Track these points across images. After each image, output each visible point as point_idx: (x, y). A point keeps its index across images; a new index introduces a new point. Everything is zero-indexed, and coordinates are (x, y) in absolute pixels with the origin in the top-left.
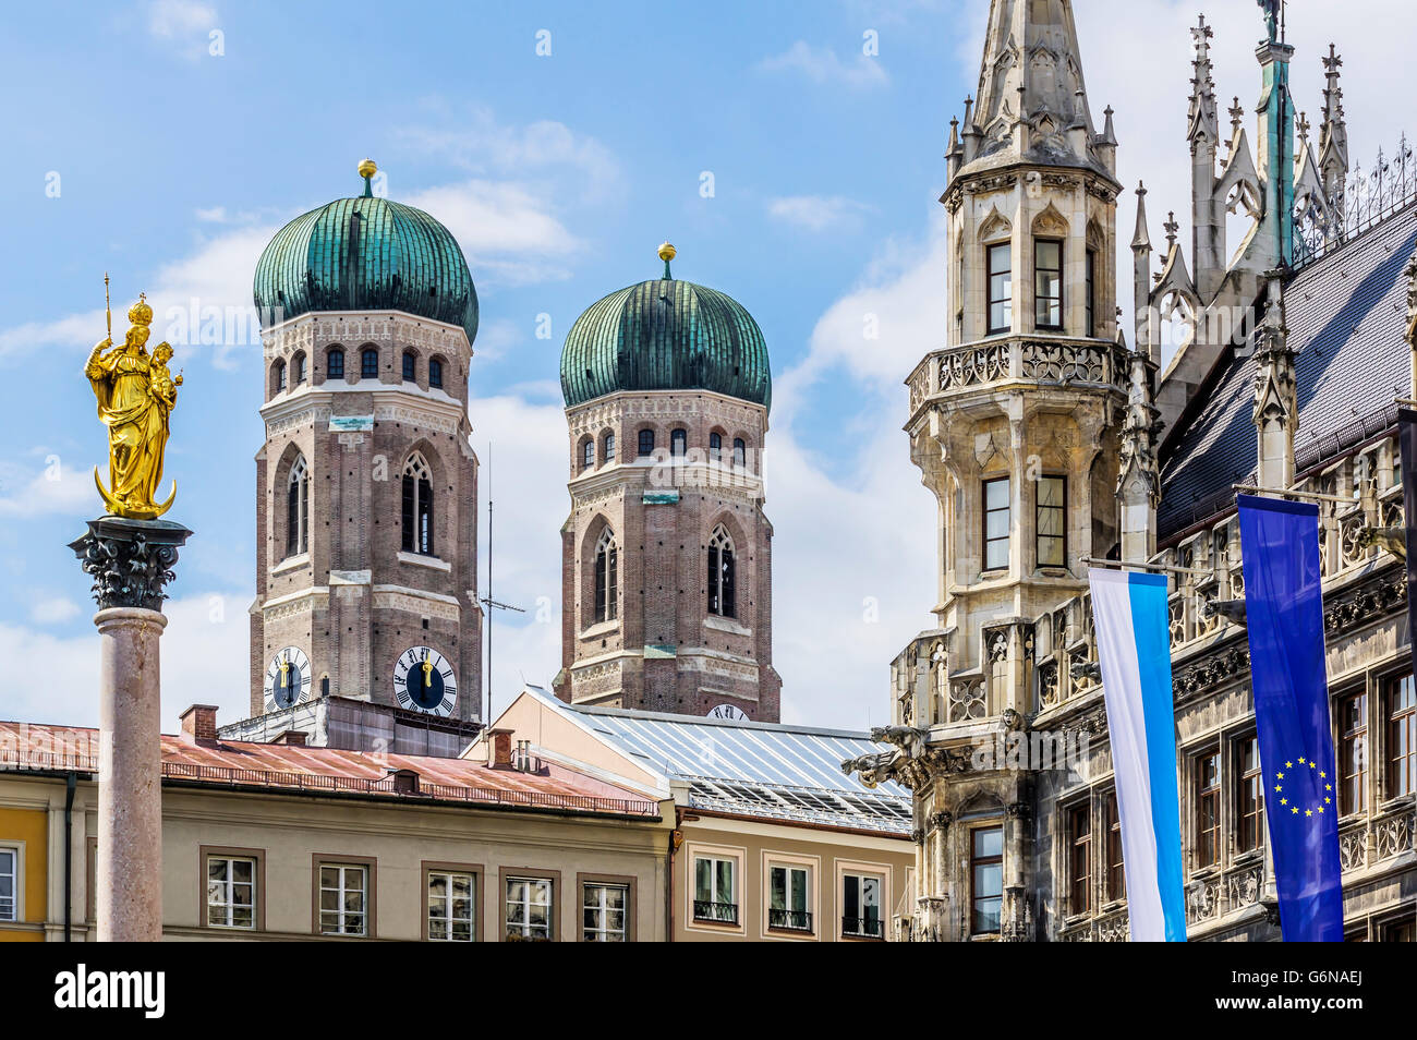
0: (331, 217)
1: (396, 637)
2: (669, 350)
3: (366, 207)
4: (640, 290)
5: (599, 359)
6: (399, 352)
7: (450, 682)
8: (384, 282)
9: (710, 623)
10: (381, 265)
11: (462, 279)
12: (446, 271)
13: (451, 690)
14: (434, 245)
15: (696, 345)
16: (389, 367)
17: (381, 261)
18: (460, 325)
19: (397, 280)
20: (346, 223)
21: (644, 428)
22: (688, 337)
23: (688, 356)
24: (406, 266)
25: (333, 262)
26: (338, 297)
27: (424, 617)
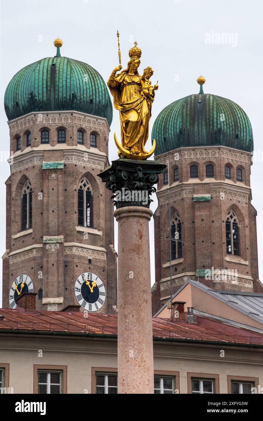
0: (42, 66)
1: (76, 268)
2: (204, 127)
3: (58, 61)
4: (189, 99)
5: (170, 132)
6: (75, 130)
7: (102, 290)
8: (68, 97)
9: (228, 258)
10: (66, 89)
11: (105, 95)
12: (97, 91)
13: (103, 294)
14: (92, 79)
15: (217, 124)
16: (71, 138)
17: (67, 87)
18: (105, 117)
19: (74, 96)
20: (49, 69)
21: (193, 164)
22: (213, 120)
23: (213, 130)
24: (79, 89)
25: (43, 88)
26: (46, 104)
27: (89, 258)
